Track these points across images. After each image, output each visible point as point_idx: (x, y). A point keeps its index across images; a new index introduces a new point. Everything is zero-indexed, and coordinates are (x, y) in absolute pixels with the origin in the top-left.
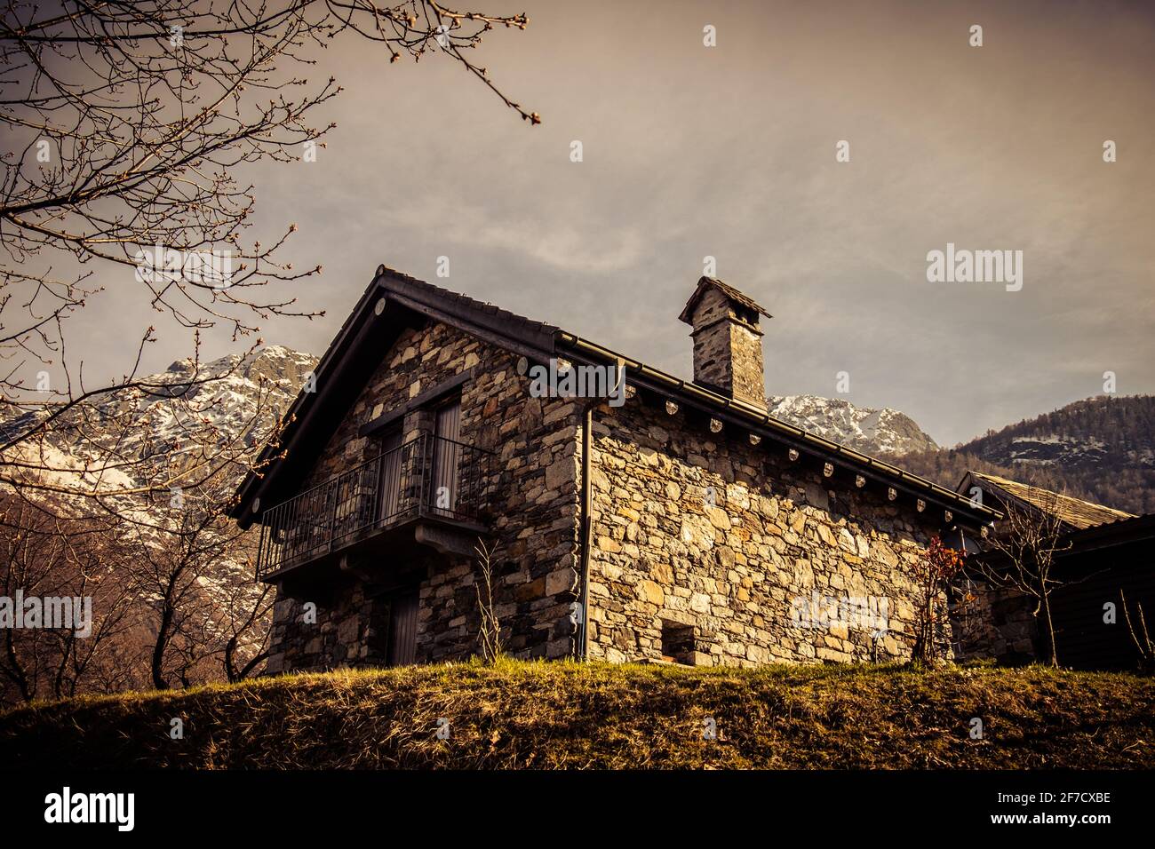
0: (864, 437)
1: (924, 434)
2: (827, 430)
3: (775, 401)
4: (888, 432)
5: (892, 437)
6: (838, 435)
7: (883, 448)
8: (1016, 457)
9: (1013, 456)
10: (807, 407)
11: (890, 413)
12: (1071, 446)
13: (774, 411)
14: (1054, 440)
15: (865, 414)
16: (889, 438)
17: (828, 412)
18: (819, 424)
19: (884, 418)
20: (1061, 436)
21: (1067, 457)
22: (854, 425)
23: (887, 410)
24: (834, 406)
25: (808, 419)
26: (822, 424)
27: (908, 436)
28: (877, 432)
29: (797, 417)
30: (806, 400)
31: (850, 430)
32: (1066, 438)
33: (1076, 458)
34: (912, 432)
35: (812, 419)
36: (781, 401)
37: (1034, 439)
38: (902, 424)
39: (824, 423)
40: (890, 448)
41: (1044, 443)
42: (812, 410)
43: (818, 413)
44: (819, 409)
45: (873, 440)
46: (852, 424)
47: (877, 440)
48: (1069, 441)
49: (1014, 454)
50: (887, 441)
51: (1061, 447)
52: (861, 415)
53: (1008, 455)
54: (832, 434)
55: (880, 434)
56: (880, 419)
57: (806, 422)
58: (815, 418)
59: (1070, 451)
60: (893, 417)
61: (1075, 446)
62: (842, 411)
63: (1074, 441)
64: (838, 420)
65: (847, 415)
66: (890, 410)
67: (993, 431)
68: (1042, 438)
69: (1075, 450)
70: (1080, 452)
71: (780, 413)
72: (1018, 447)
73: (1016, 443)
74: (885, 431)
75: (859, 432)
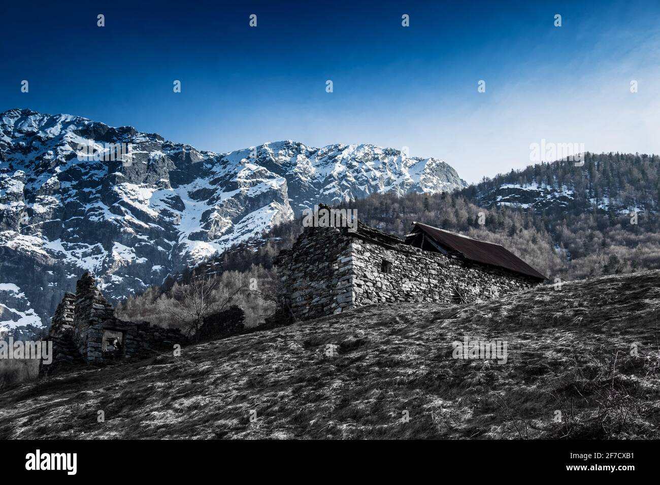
0: (411, 180)
1: (462, 180)
2: (381, 173)
3: (340, 148)
4: (431, 177)
5: (435, 181)
6: (390, 178)
7: (426, 190)
8: (501, 201)
9: (498, 200)
10: (366, 154)
11: (435, 162)
12: (547, 192)
13: (338, 156)
14: (534, 187)
15: (414, 162)
16: (432, 182)
17: (383, 158)
18: (375, 169)
19: (429, 165)
20: (540, 184)
21: (541, 202)
22: (404, 170)
23: (432, 159)
24: (389, 154)
25: (367, 164)
26: (378, 169)
27: (449, 181)
28: (422, 177)
29: (357, 162)
30: (367, 148)
31: (401, 174)
32: (543, 185)
33: (548, 203)
34: (452, 178)
35: (369, 164)
36: (346, 148)
37: (518, 186)
38: (444, 170)
39: (379, 168)
40: (432, 190)
41: (525, 189)
42: (370, 157)
43: (375, 159)
44: (376, 156)
45: (418, 183)
46: (403, 169)
47: (422, 184)
48: (546, 189)
49: (499, 198)
50: (431, 184)
51: (538, 194)
52: (411, 162)
53: (495, 199)
54: (385, 177)
55: (424, 179)
56: (426, 166)
57: (364, 167)
58: (372, 163)
59: (545, 197)
60: (437, 165)
61: (549, 193)
62: (395, 158)
63: (549, 188)
64: (391, 165)
65: (400, 161)
66: (435, 159)
67: (487, 179)
68: (524, 186)
69: (549, 196)
70: (552, 198)
71: (343, 158)
72: (503, 192)
73: (503, 189)
74: (429, 176)
75: (408, 176)
